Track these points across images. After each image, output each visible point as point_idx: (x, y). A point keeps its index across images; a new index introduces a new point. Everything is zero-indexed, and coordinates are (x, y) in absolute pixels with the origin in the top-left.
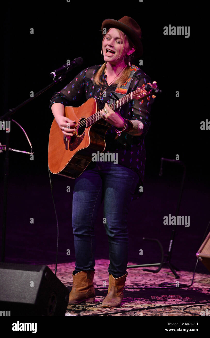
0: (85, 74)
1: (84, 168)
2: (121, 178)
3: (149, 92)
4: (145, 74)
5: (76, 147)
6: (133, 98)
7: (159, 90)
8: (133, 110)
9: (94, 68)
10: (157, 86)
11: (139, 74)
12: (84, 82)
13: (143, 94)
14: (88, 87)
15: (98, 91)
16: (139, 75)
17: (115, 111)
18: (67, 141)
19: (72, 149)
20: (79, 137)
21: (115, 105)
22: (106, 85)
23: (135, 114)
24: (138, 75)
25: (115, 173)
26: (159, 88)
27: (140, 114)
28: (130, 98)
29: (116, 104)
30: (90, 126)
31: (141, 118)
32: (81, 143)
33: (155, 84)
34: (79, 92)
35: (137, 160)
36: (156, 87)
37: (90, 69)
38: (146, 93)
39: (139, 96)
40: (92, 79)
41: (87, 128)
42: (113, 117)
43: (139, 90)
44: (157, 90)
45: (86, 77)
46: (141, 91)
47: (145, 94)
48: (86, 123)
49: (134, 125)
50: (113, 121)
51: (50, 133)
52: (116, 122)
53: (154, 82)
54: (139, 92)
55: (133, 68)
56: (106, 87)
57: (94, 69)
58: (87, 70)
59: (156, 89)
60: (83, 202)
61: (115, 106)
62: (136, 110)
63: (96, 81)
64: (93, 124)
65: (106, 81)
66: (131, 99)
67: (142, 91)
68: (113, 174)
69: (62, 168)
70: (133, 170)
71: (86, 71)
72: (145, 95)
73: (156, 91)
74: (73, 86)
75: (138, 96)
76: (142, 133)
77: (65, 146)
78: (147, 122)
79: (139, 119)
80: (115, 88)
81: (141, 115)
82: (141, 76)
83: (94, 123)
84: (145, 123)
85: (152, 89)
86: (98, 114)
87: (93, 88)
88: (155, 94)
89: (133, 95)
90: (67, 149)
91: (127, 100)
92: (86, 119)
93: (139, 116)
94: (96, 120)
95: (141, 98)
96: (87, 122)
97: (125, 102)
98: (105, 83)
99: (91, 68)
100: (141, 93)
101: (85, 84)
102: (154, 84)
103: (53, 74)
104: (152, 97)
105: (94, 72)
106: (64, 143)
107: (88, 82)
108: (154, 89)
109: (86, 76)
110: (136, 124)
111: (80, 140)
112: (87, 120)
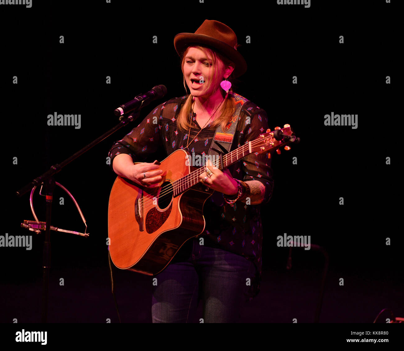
0: (162, 112)
1: (170, 259)
2: (229, 271)
3: (280, 141)
4: (258, 107)
5: (158, 226)
6: (252, 150)
7: (296, 138)
8: (245, 164)
9: (174, 102)
10: (292, 132)
11: (250, 109)
12: (161, 125)
13: (269, 144)
14: (169, 133)
15: (185, 138)
16: (250, 111)
17: (222, 171)
18: (141, 217)
19: (151, 230)
20: (162, 211)
21: (223, 162)
22: (197, 128)
23: (249, 171)
24: (248, 109)
25: (220, 264)
26: (295, 134)
27: (257, 170)
28: (249, 150)
29: (223, 160)
30: (180, 194)
31: (259, 176)
32: (167, 221)
33: (288, 128)
34: (152, 140)
35: (253, 242)
36: (290, 133)
37: (169, 105)
38: (274, 142)
39: (264, 148)
40: (173, 119)
41: (174, 197)
42: (222, 179)
43: (262, 138)
44: (293, 137)
45: (163, 117)
46: (266, 140)
47: (273, 144)
48: (173, 189)
49: (252, 189)
50: (222, 186)
51: (109, 204)
52: (225, 187)
53: (287, 126)
54: (263, 142)
55: (238, 100)
56: (198, 131)
57: (175, 104)
58: (164, 105)
59: (291, 137)
60: (171, 310)
61: (223, 164)
62: (250, 165)
63: (183, 123)
64: (185, 190)
65: (195, 122)
66: (250, 152)
67: (268, 139)
68: (217, 266)
69: (135, 260)
70: (247, 258)
71: (163, 107)
72: (274, 146)
73: (292, 140)
74: (142, 131)
75: (261, 148)
76: (263, 199)
77: (137, 226)
78: (269, 181)
79: (257, 179)
80: (214, 132)
81: (259, 171)
82: (253, 111)
83: (187, 189)
84: (267, 183)
85: (285, 136)
86: (193, 176)
87: (176, 133)
88: (290, 144)
89: (252, 147)
90: (141, 229)
91: (243, 153)
92: (172, 183)
93: (257, 173)
94: (190, 184)
95: (266, 151)
96: (175, 188)
97: (239, 158)
98: (195, 125)
99: (170, 103)
100: (266, 144)
101: (161, 128)
102: (286, 128)
103: (119, 112)
104: (285, 148)
105: (175, 108)
106: (136, 220)
107: (167, 125)
108: (287, 137)
109: (163, 115)
110: (254, 187)
111: (164, 217)
112: (175, 185)
